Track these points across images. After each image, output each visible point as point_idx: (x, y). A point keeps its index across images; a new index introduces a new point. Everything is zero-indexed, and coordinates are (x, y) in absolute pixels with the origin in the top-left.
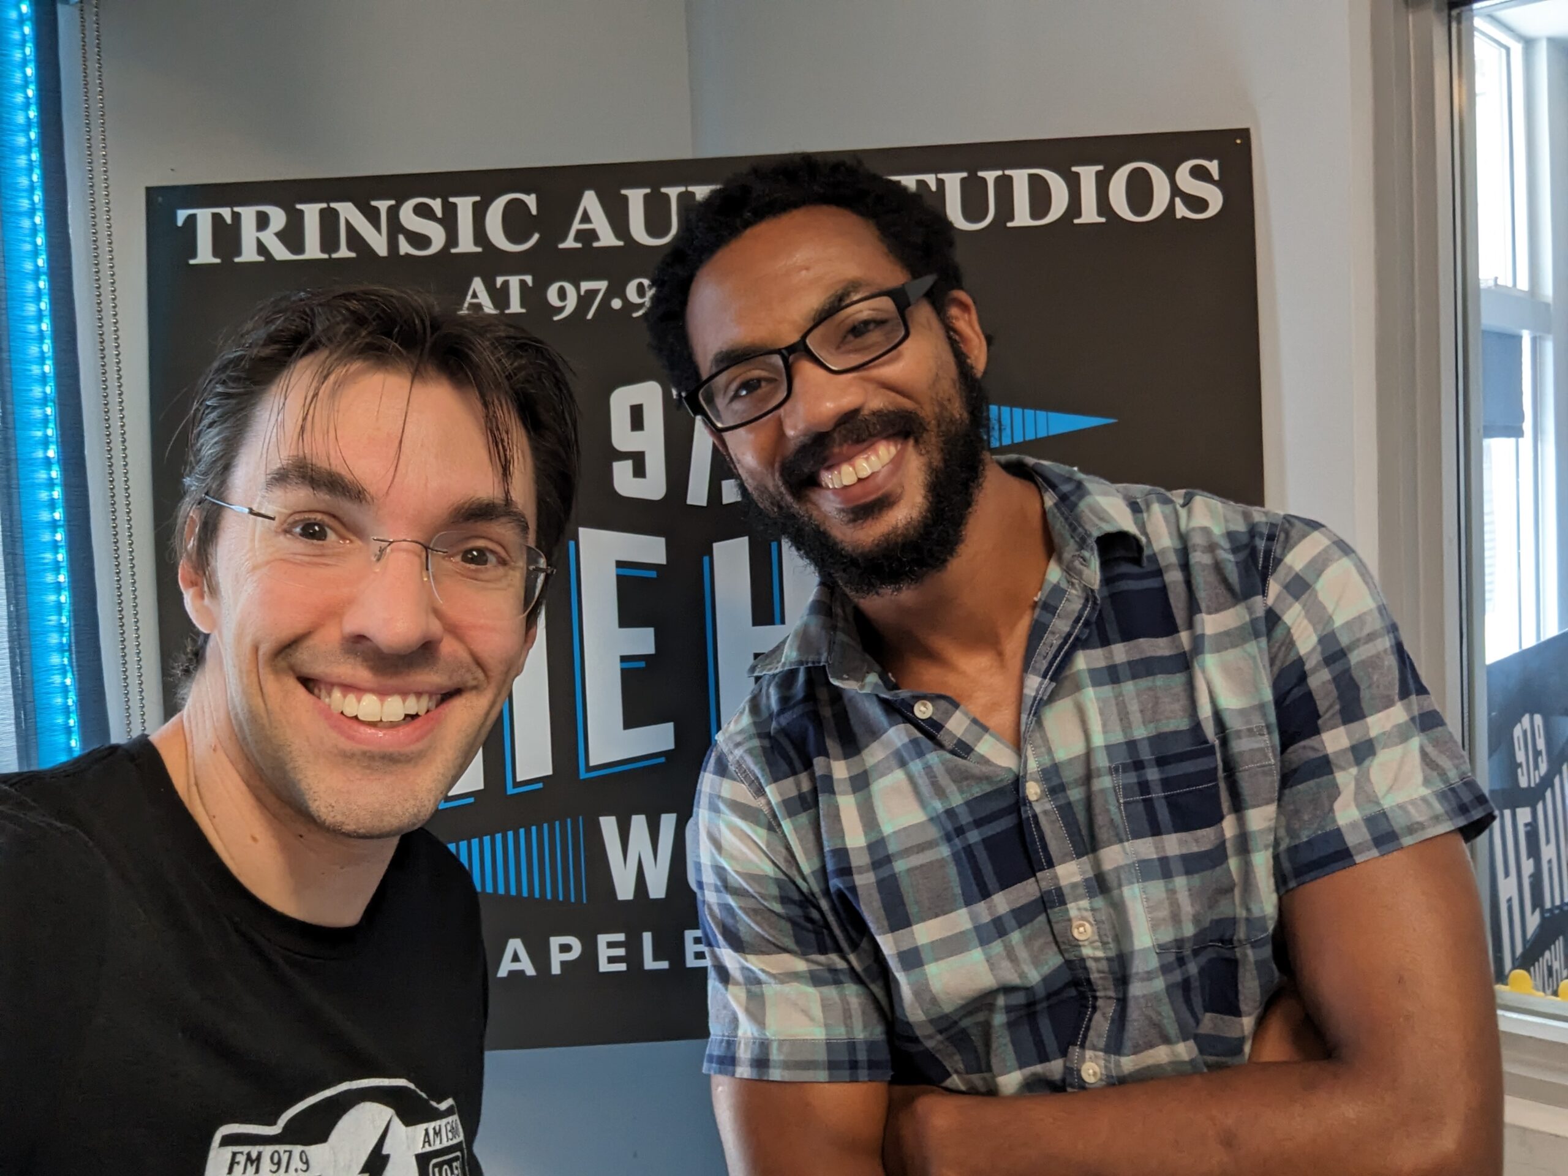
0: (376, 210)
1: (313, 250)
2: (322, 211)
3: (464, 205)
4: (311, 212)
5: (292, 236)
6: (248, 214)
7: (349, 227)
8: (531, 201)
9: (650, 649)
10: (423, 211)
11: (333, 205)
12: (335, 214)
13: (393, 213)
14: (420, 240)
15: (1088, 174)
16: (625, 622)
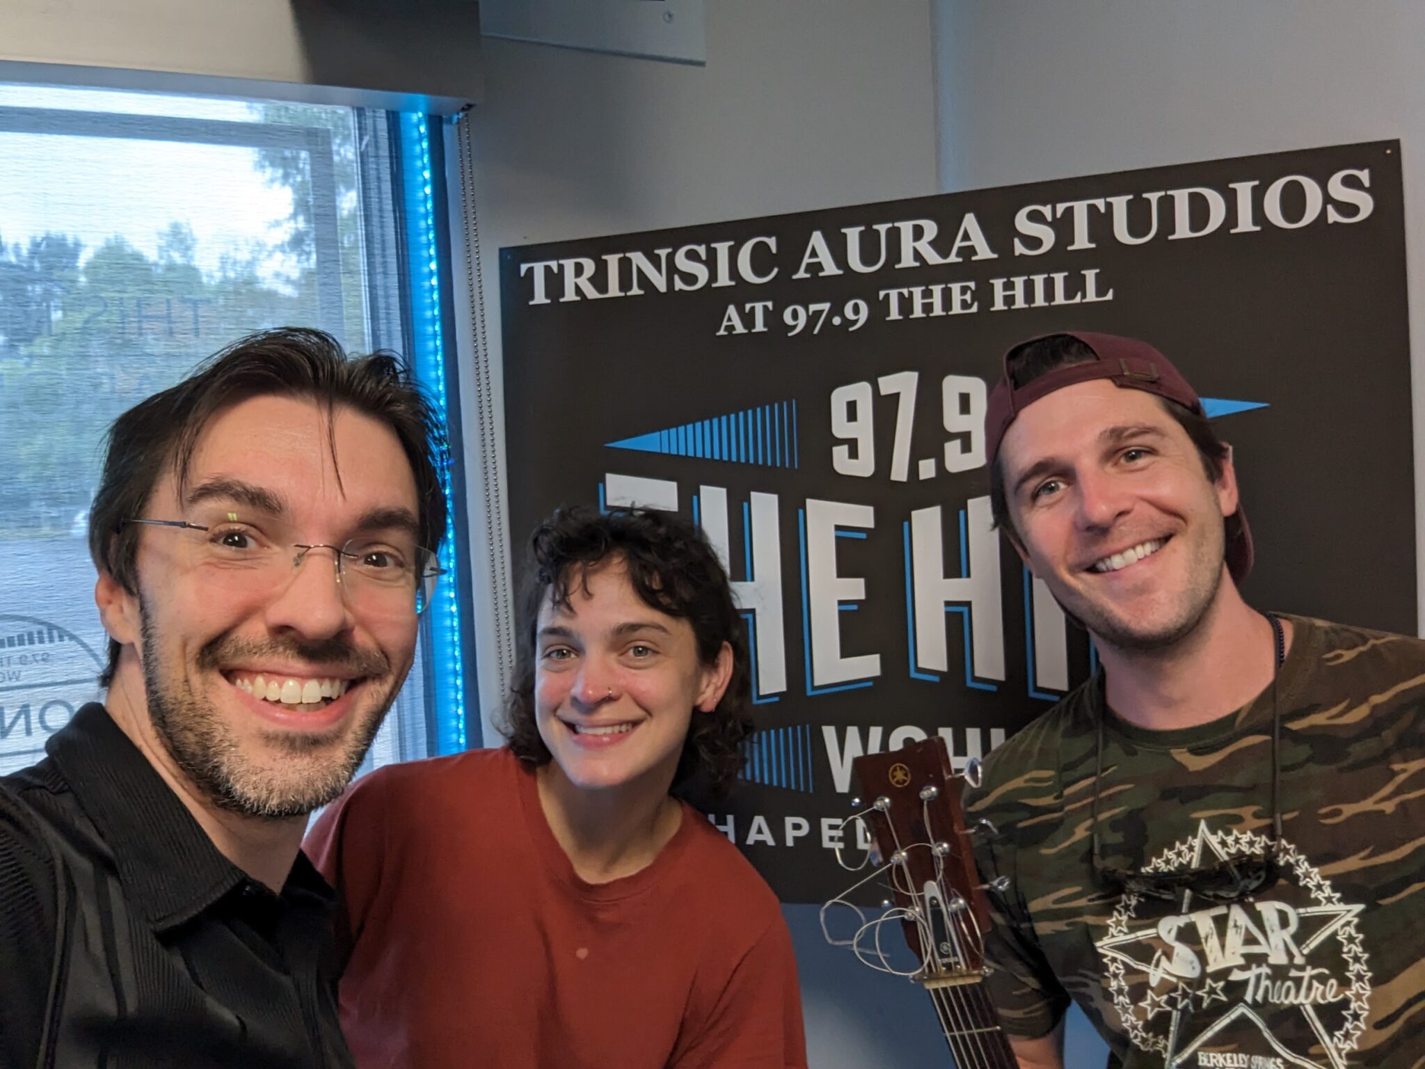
0: (659, 256)
1: (614, 291)
2: (620, 260)
3: (722, 248)
4: (613, 261)
5: (599, 280)
6: (569, 264)
7: (640, 271)
8: (772, 242)
9: (862, 596)
10: (692, 256)
11: (628, 255)
12: (629, 260)
13: (670, 257)
14: (690, 278)
15: (1244, 190)
16: (841, 573)
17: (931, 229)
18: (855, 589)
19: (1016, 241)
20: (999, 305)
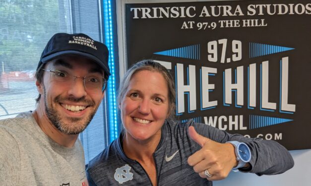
0: (167, 9)
1: (155, 16)
2: (157, 9)
3: (182, 8)
4: (155, 9)
5: (152, 13)
6: (144, 9)
7: (162, 12)
8: (194, 8)
9: (214, 88)
10: (175, 9)
12: (159, 9)
13: (170, 10)
14: (175, 15)
15: (291, 6)
16: (209, 83)
17: (230, 8)
18: (212, 86)
19: (248, 12)
20: (244, 25)
